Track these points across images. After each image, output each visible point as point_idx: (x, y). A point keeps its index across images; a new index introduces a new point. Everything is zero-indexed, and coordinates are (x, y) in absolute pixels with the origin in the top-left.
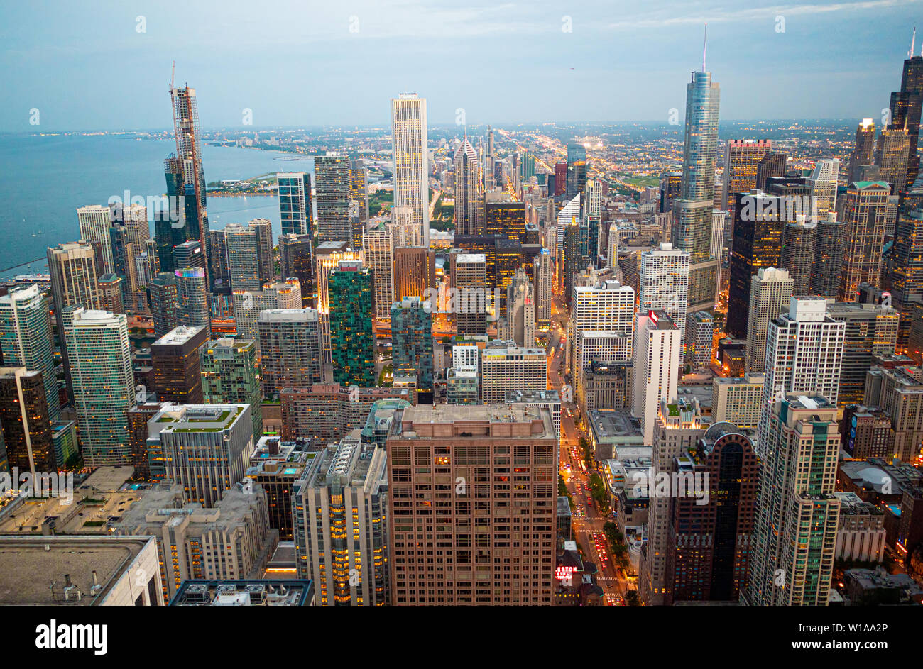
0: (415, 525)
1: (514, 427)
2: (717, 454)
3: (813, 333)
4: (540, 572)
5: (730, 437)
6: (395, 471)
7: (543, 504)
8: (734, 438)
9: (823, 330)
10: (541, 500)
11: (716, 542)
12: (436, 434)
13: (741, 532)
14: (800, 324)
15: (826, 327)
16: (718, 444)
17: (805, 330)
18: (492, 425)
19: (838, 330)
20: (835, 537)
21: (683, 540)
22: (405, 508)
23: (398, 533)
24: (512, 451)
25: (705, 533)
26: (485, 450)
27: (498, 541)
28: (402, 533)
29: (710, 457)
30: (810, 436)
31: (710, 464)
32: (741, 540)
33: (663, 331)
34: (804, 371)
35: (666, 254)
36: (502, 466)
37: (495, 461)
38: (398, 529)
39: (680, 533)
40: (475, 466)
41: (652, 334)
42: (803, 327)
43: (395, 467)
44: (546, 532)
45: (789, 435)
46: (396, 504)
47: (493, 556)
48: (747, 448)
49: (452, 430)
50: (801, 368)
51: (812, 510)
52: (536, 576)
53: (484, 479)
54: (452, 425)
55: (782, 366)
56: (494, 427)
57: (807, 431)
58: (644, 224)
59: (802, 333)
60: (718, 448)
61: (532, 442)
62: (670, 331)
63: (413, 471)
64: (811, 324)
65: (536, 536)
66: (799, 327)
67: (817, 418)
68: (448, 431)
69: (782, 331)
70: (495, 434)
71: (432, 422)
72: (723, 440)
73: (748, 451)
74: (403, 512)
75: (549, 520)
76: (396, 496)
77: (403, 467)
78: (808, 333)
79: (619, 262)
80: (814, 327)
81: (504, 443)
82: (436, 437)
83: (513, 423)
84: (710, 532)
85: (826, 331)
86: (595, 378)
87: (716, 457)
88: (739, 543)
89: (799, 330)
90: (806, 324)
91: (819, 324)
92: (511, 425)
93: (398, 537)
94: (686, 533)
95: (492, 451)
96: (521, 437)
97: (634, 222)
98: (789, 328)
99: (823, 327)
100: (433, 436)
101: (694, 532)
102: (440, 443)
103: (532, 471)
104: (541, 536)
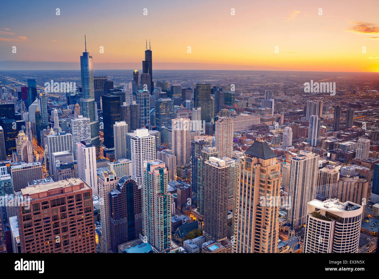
0: (35, 238)
1: (73, 188)
2: (125, 188)
3: (146, 141)
4: (90, 242)
5: (128, 181)
6: (24, 217)
7: (89, 215)
8: (130, 181)
9: (149, 140)
10: (87, 213)
11: (128, 220)
12: (40, 197)
13: (136, 214)
14: (141, 138)
15: (149, 138)
16: (125, 184)
17: (143, 140)
18: (64, 188)
19: (153, 139)
20: (170, 206)
21: (117, 222)
22: (30, 232)
23: (27, 244)
24: (75, 197)
25: (124, 217)
26: (63, 199)
27: (72, 234)
28: (29, 243)
29: (122, 189)
30: (159, 174)
31: (123, 192)
32: (137, 217)
33: (89, 148)
34: (144, 154)
35: (81, 119)
36: (71, 204)
37: (68, 202)
38: (27, 242)
39: (116, 220)
40: (60, 206)
41: (85, 150)
42: (142, 139)
43: (24, 215)
44: (90, 226)
45: (152, 175)
46: (25, 231)
47: (70, 241)
48: (134, 183)
49: (47, 194)
50: (143, 153)
51: (163, 199)
52: (88, 244)
53: (64, 211)
54: (47, 192)
55: (137, 154)
56: (65, 189)
57: (157, 172)
58: (64, 109)
59: (142, 141)
60: (125, 185)
61: (82, 191)
62: (91, 147)
63: (32, 215)
64: (145, 138)
65: (87, 228)
66: (141, 139)
67: (160, 167)
68: (46, 195)
69: (136, 142)
70: (65, 192)
71: (38, 192)
72: (126, 182)
73: (135, 184)
74: (29, 234)
75: (91, 221)
76: (25, 227)
77: (28, 214)
78: (144, 141)
79: (60, 125)
80: (146, 139)
81: (70, 194)
82: (41, 198)
83: (72, 186)
84: (126, 217)
85: (149, 139)
86: (62, 171)
87: (125, 189)
88: (136, 218)
89: (141, 140)
90: (143, 138)
91: (147, 137)
92: (72, 187)
93: (27, 245)
94: (117, 219)
95: (66, 198)
96: (77, 191)
97: (60, 109)
98: (138, 140)
99: (148, 138)
100: (39, 198)
101: (121, 218)
102: (44, 200)
103: (83, 203)
104: (89, 228)
